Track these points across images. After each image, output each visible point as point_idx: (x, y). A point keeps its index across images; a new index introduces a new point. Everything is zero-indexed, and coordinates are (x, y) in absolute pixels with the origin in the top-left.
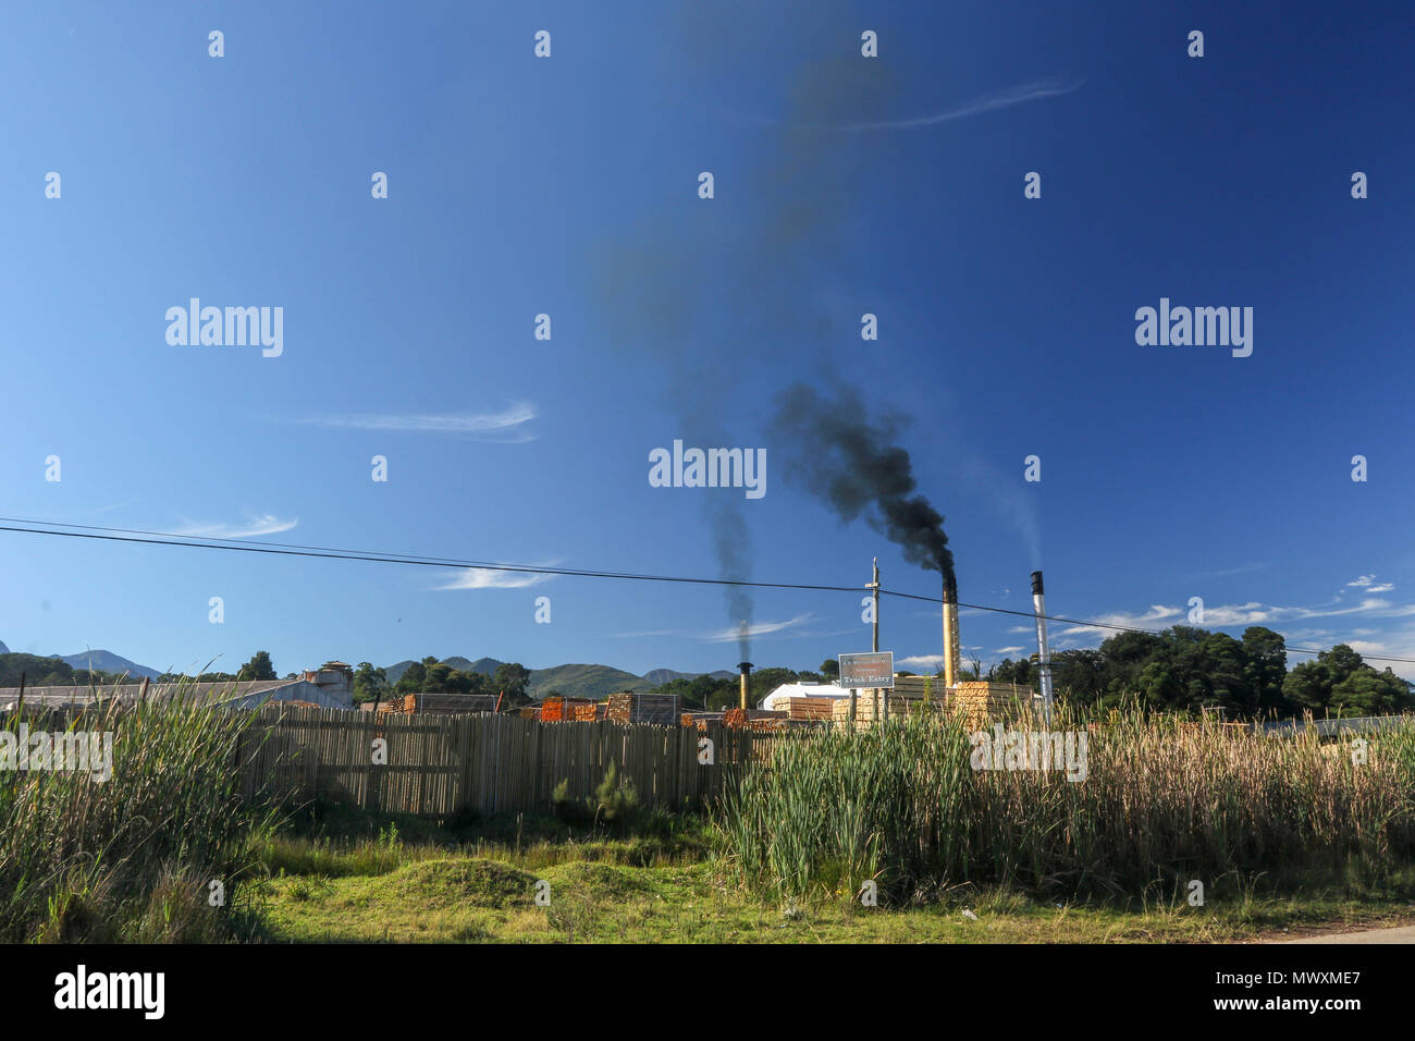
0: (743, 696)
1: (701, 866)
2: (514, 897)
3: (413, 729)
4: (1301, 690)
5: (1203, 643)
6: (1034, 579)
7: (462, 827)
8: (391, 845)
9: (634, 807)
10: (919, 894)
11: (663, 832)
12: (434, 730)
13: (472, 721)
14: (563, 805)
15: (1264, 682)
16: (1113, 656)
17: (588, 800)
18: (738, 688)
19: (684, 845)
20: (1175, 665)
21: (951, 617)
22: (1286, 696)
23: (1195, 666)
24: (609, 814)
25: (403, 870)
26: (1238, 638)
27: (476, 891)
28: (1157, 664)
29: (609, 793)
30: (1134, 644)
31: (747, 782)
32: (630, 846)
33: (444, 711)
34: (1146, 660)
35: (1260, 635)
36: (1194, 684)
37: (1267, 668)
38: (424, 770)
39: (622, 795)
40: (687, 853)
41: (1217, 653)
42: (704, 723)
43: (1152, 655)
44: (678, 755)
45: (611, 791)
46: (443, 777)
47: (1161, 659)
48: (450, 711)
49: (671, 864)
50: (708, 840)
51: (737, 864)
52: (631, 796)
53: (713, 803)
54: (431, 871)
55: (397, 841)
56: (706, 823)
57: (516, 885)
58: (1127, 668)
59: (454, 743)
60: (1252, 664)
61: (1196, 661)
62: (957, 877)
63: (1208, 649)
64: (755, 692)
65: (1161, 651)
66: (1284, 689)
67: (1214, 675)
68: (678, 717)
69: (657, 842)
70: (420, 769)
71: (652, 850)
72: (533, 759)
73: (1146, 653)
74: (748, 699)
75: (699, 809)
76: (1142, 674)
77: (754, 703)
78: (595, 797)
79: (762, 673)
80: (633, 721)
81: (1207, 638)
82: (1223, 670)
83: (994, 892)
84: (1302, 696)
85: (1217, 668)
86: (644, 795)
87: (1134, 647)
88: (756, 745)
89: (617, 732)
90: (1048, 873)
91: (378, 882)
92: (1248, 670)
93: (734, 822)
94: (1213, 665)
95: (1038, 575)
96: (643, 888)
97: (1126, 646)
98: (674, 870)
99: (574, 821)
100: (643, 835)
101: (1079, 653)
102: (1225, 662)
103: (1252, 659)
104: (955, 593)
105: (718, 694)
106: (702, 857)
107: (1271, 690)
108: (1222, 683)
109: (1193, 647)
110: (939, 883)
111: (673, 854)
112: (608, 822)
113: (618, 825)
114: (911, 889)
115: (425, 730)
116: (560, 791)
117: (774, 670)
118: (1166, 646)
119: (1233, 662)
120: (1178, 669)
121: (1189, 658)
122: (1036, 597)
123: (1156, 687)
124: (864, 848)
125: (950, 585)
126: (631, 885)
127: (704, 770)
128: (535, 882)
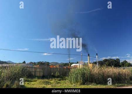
7: (43, 77)
8: (37, 79)
10: (86, 83)
11: (62, 78)
13: (44, 67)
15: (118, 64)
17: (55, 75)
20: (110, 62)
21: (89, 58)
23: (112, 62)
25: (38, 81)
27: (44, 83)
32: (59, 79)
35: (118, 59)
36: (111, 64)
38: (40, 72)
41: (114, 61)
44: (63, 71)
45: (57, 74)
48: (42, 66)
50: (66, 78)
51: (69, 81)
52: (59, 74)
53: (67, 75)
54: (40, 81)
57: (48, 83)
58: (105, 62)
59: (42, 69)
62: (89, 82)
66: (120, 64)
68: (63, 67)
73: (107, 61)
75: (65, 76)
77: (70, 66)
79: (71, 63)
83: (93, 83)
86: (60, 74)
88: (71, 70)
89: (58, 68)
90: (98, 81)
91: (35, 82)
92: (116, 63)
93: (68, 77)
95: (97, 54)
96: (60, 83)
99: (54, 77)
101: (101, 61)
103: (117, 61)
105: (67, 65)
106: (66, 80)
108: (114, 64)
109: (111, 60)
111: (63, 80)
113: (58, 77)
116: (52, 74)
118: (109, 60)
122: (97, 56)
123: (108, 64)
124: (81, 79)
125: (89, 55)
126: (59, 83)
127: (66, 72)
128: (50, 82)
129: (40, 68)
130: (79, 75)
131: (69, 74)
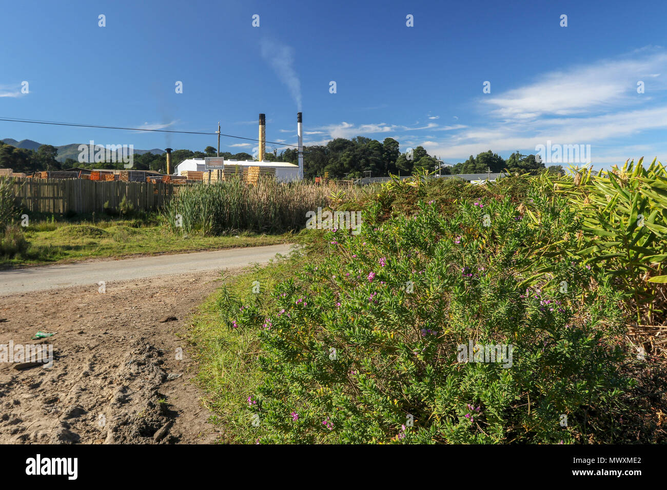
0: (168, 163)
1: (157, 228)
2: (99, 236)
3: (48, 184)
4: (402, 164)
5: (368, 144)
6: (298, 116)
7: (71, 216)
8: (53, 222)
9: (132, 210)
10: (224, 232)
11: (143, 217)
12: (56, 184)
13: (70, 180)
14: (107, 209)
15: (389, 161)
16: (332, 149)
17: (116, 208)
18: (165, 159)
19: (151, 222)
20: (356, 153)
21: (262, 131)
22: (397, 166)
23: (364, 154)
24: (124, 212)
25: (59, 229)
26: (381, 141)
27: (86, 234)
28: (349, 152)
29: (124, 205)
30: (341, 144)
31: (172, 201)
32: (133, 222)
33: (59, 178)
34: (344, 151)
35: (390, 142)
36: (362, 161)
37: (391, 155)
38: (54, 198)
39: (128, 206)
40: (152, 223)
41: (373, 148)
42: (155, 181)
43: (347, 149)
44: (147, 193)
45: (124, 204)
46: (61, 201)
47: (350, 150)
48: (62, 178)
49: (147, 227)
50: (159, 220)
51: (169, 226)
52: (131, 206)
53: (160, 208)
54: (70, 229)
55: (54, 221)
56: (158, 215)
57: (99, 233)
58: (337, 154)
59: (64, 189)
60: (386, 153)
61: (364, 151)
62: (235, 228)
63: (370, 146)
64: (173, 161)
65: (351, 147)
66: (396, 164)
67: (370, 158)
68: (146, 179)
69: (141, 220)
70: (52, 198)
71: (140, 224)
72: (94, 194)
73: (345, 148)
74: (170, 165)
75: (155, 210)
76: (342, 157)
78: (118, 206)
79: (177, 152)
80: (129, 181)
81: (370, 142)
82: (374, 156)
83: (245, 231)
84: (403, 167)
85: (372, 155)
86: (135, 206)
87: (340, 145)
88: (175, 189)
89: (124, 184)
90: (263, 226)
91: (53, 232)
92: (384, 156)
93: (167, 212)
94: (371, 153)
95: (300, 114)
96: (139, 233)
97: (337, 144)
98: (148, 229)
99: (112, 214)
100: (136, 218)
101: (318, 147)
102: (375, 152)
103: (386, 151)
104: (265, 121)
105: (155, 162)
106: (157, 225)
107: (392, 164)
108: (373, 161)
109: (364, 145)
110: (230, 229)
111: (147, 224)
112: (124, 215)
113: (128, 215)
114: (222, 231)
115: (53, 184)
116: (106, 205)
117: (183, 150)
118: (353, 145)
119: (377, 152)
120: (356, 155)
121: (362, 150)
122: (299, 124)
123: (347, 162)
124: (208, 219)
125: (262, 117)
126: (135, 232)
127: (156, 197)
128: (105, 231)
129: (52, 184)
130: (202, 206)
131: (168, 204)
